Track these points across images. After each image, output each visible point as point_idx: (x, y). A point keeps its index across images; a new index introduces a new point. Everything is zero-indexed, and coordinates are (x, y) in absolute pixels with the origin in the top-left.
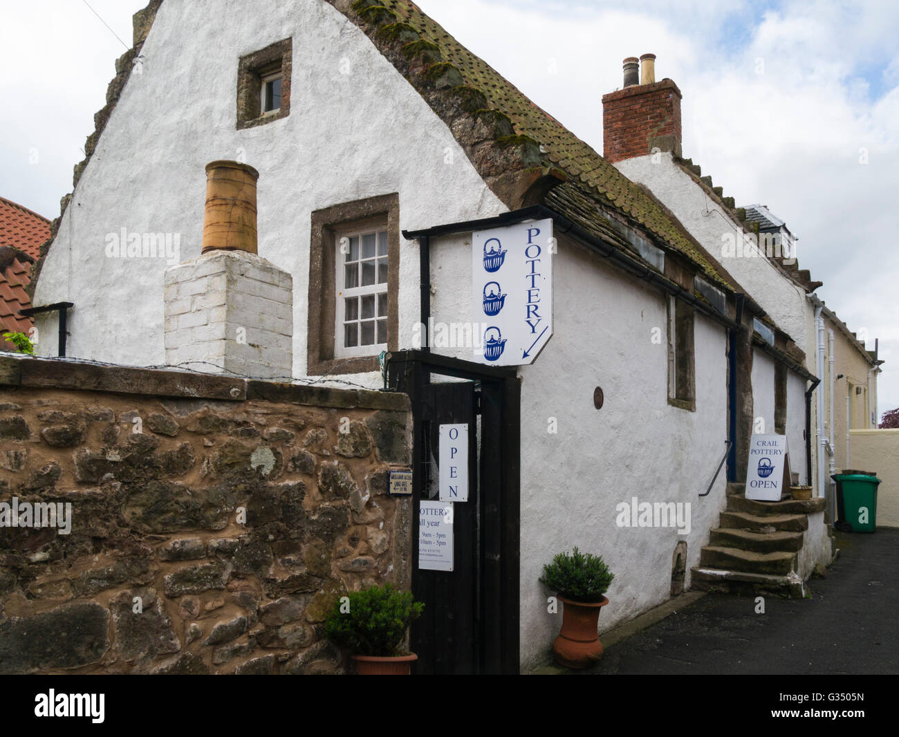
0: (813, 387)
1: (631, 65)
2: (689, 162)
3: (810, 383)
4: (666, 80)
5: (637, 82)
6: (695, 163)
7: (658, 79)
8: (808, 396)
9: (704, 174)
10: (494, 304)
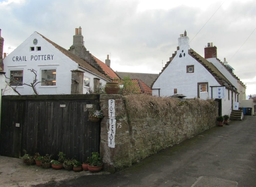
0: (239, 94)
1: (209, 44)
2: (218, 59)
3: (238, 94)
4: (215, 46)
5: (210, 46)
6: (219, 59)
7: (213, 46)
8: (238, 95)
9: (221, 61)
10: (219, 93)
